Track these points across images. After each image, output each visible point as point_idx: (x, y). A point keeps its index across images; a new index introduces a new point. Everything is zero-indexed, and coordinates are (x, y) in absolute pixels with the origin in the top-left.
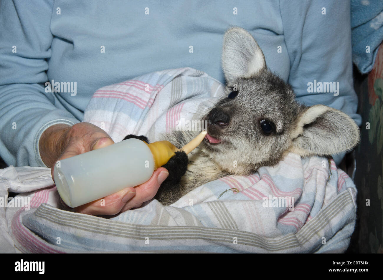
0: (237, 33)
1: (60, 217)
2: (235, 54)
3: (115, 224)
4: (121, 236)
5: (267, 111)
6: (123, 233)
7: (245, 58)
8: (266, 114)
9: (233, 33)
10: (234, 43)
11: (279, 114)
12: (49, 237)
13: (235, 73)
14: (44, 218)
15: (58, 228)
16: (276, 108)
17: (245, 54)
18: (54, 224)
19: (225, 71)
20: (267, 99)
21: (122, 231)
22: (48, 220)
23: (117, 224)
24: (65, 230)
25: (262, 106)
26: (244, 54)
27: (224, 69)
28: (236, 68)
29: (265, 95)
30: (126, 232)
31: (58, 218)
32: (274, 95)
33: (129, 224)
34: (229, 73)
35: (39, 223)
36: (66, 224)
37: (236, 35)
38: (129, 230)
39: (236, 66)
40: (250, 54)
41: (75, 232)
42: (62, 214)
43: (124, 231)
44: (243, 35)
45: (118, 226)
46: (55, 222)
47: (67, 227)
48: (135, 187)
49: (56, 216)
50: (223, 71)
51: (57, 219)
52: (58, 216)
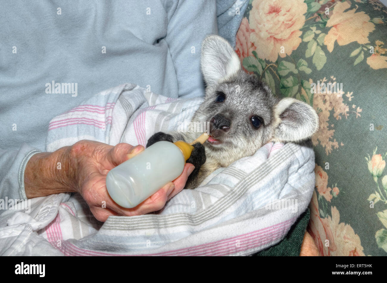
0: (214, 40)
1: (129, 223)
2: (212, 58)
3: (169, 217)
4: (178, 225)
5: (255, 109)
6: (178, 222)
7: (222, 62)
8: (255, 111)
9: (210, 40)
10: (212, 49)
11: (265, 109)
12: (122, 245)
13: (213, 76)
14: (113, 229)
15: (128, 234)
16: (262, 104)
17: (222, 58)
18: (123, 232)
19: (204, 74)
20: (253, 98)
21: (177, 221)
22: (117, 229)
23: (171, 216)
24: (135, 234)
25: (251, 105)
26: (220, 58)
27: (204, 72)
28: (214, 71)
29: (251, 95)
30: (181, 221)
31: (127, 224)
32: (257, 93)
33: (180, 214)
34: (209, 75)
35: (108, 236)
36: (135, 228)
37: (213, 41)
38: (182, 218)
39: (214, 69)
40: (226, 58)
41: (145, 233)
42: (130, 220)
43: (178, 221)
44: (219, 41)
45: (171, 218)
46: (124, 230)
47: (136, 231)
48: (173, 182)
49: (125, 224)
50: (202, 74)
51: (126, 226)
52: (126, 223)
